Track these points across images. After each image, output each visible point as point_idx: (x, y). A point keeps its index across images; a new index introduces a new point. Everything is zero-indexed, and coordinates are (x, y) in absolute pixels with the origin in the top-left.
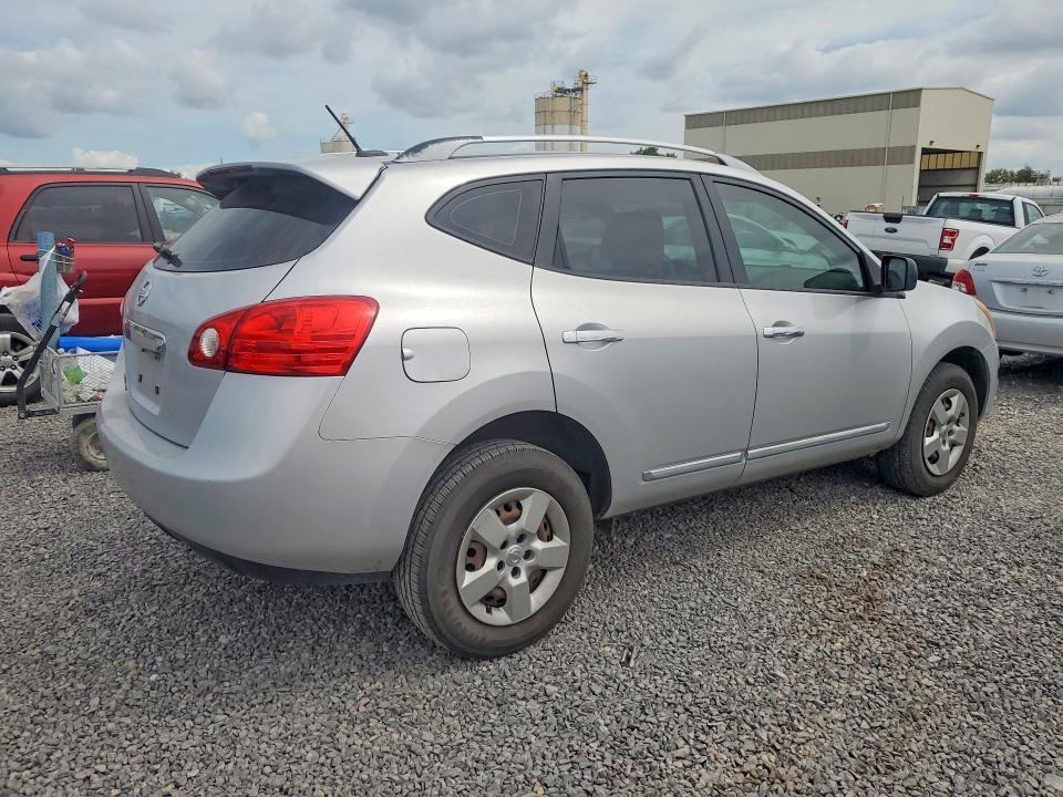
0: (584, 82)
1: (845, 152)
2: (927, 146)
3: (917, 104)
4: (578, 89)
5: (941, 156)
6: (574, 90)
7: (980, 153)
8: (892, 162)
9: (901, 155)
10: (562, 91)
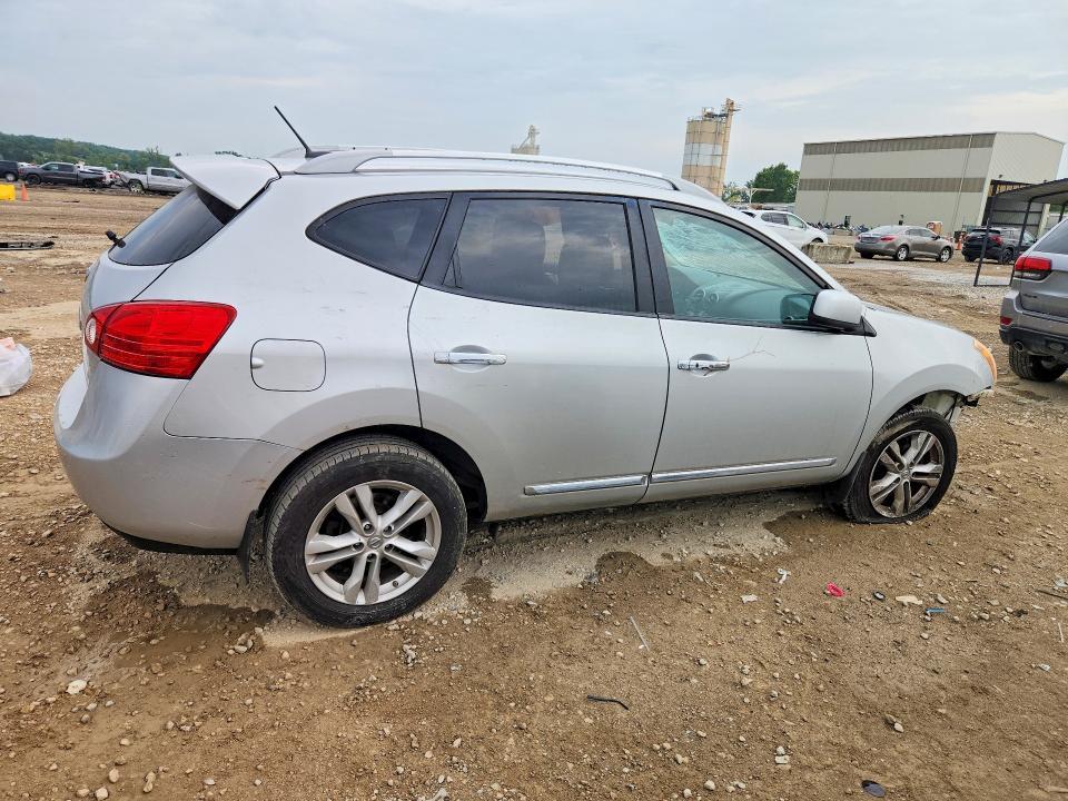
0: (730, 108)
2: (996, 179)
3: (991, 145)
4: (724, 115)
6: (720, 116)
8: (965, 190)
9: (972, 185)
10: (711, 115)
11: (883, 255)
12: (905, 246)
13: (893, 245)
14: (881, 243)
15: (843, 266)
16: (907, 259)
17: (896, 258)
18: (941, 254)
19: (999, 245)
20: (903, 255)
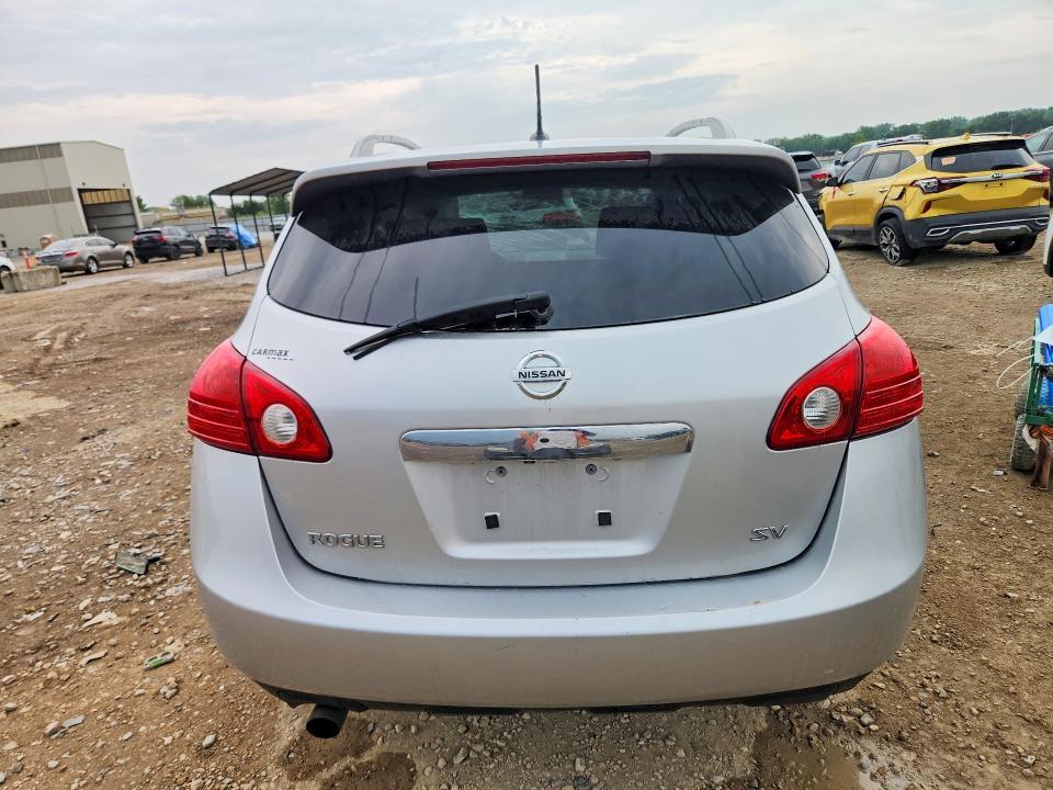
1: (19, 194)
2: (82, 187)
3: (60, 155)
5: (94, 194)
7: (128, 190)
8: (56, 200)
9: (62, 195)
11: (72, 271)
12: (91, 257)
13: (80, 259)
14: (66, 259)
15: (56, 289)
16: (98, 272)
17: (88, 272)
18: (125, 261)
19: (165, 243)
20: (94, 267)
